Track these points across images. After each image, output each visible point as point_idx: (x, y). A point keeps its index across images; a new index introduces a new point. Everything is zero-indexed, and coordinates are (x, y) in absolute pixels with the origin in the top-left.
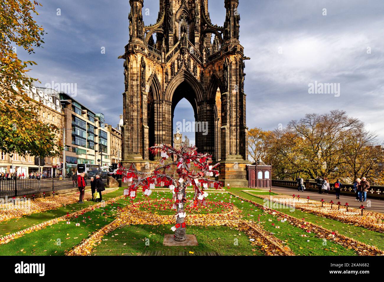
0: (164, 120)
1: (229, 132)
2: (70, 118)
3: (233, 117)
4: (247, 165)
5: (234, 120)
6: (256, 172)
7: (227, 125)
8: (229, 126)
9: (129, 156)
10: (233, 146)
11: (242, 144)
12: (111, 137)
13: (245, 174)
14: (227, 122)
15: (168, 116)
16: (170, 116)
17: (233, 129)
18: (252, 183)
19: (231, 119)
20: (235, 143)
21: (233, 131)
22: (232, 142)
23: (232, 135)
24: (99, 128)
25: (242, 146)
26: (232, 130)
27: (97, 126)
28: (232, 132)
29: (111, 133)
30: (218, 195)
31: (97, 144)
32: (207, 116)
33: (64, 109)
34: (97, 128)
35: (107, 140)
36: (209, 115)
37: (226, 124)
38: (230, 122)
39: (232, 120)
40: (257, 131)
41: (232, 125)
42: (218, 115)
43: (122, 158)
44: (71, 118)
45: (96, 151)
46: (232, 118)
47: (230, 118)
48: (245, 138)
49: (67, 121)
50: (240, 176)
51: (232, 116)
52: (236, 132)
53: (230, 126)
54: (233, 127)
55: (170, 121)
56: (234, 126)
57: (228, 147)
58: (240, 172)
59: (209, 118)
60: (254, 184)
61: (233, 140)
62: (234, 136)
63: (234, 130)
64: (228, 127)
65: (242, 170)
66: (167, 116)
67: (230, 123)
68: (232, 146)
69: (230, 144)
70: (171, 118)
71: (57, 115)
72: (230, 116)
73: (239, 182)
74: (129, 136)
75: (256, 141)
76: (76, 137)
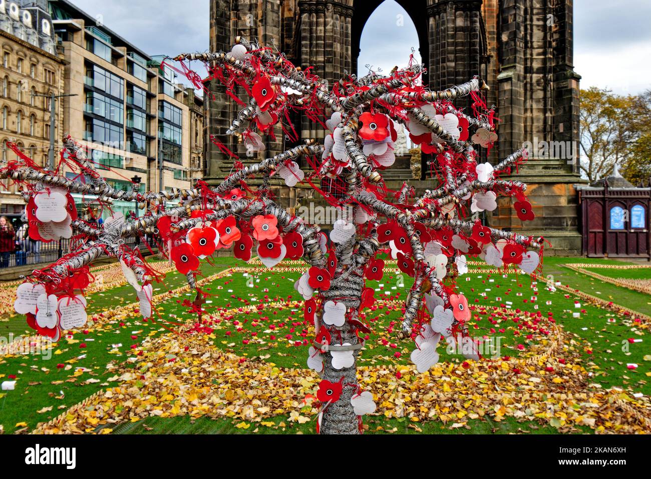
0: (329, 61)
1: (522, 90)
2: (78, 68)
3: (535, 45)
4: (579, 187)
5: (539, 54)
6: (604, 207)
7: (518, 68)
8: (522, 73)
9: (226, 165)
10: (534, 130)
11: (561, 125)
12: (193, 122)
13: (570, 214)
14: (518, 59)
15: (342, 48)
16: (347, 50)
17: (534, 80)
18: (591, 242)
19: (528, 51)
20: (541, 124)
21: (536, 87)
22: (532, 119)
23: (531, 98)
24: (159, 97)
25: (561, 130)
26: (531, 84)
27: (153, 92)
28: (531, 89)
29: (191, 110)
30: (492, 281)
31: (154, 138)
32: (456, 44)
33: (65, 44)
34: (154, 96)
35: (180, 127)
36: (463, 44)
37: (515, 67)
38: (526, 60)
39: (531, 55)
40: (598, 94)
41: (531, 67)
42: (489, 48)
43: (204, 172)
44: (82, 69)
45: (150, 160)
46: (532, 47)
47: (526, 47)
48: (571, 107)
49: (72, 76)
50: (556, 221)
51: (532, 42)
52: (545, 90)
53: (526, 72)
54: (534, 75)
55: (347, 64)
56: (538, 71)
57: (519, 135)
58: (557, 209)
59: (461, 51)
60: (599, 246)
61: (535, 114)
62: (538, 101)
63: (538, 85)
64: (519, 76)
65: (563, 202)
66: (338, 47)
67: (526, 64)
68: (532, 131)
69: (525, 127)
70: (350, 52)
71: (43, 60)
72: (526, 43)
73: (552, 240)
74: (225, 107)
75: (592, 122)
76: (95, 122)
